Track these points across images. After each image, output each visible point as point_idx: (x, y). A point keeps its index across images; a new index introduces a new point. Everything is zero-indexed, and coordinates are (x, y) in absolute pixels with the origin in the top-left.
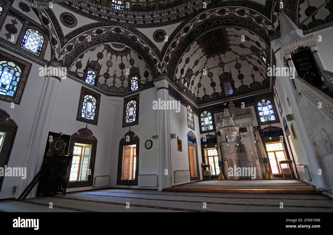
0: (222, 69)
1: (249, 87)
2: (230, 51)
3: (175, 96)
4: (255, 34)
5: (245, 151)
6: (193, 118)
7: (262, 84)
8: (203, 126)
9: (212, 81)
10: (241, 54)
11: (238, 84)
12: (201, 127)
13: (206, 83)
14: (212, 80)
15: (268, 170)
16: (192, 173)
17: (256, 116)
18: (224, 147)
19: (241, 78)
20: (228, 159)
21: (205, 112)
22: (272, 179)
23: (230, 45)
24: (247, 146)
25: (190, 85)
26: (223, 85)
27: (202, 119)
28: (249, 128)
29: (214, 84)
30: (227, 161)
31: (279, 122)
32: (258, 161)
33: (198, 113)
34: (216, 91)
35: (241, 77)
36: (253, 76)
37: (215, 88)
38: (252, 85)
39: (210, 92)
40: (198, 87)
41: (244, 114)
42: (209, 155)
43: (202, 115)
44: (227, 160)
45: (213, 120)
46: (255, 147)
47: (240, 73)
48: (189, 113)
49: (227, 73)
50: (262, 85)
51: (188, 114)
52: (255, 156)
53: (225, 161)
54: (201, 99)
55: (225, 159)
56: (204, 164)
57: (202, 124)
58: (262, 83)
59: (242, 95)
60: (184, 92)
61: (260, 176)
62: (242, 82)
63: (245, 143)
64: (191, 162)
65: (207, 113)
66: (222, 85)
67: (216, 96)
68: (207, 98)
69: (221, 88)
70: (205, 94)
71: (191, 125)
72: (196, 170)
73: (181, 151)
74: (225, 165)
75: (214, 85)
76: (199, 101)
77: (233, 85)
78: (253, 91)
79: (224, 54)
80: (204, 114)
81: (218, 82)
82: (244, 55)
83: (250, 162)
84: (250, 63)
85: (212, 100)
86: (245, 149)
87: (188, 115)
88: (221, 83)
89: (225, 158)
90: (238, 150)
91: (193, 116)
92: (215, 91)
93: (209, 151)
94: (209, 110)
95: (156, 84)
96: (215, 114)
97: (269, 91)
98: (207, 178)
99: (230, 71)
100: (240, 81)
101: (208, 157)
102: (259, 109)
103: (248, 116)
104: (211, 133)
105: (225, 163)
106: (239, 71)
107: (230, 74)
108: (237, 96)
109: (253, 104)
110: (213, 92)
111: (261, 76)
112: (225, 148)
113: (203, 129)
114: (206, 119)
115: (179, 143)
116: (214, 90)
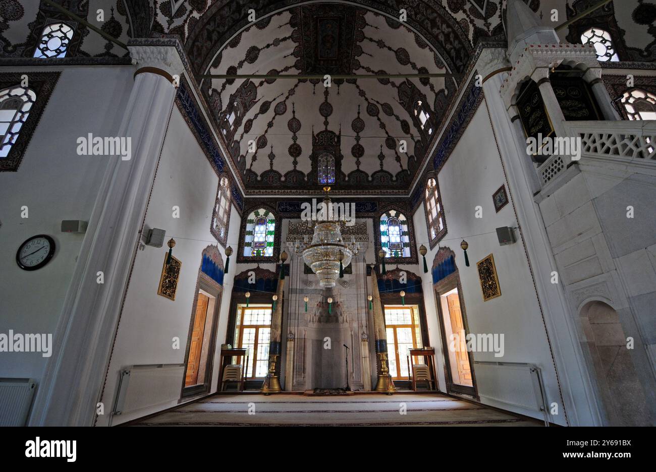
0: (324, 120)
1: (370, 179)
2: (353, 83)
3: (195, 125)
4: (429, 44)
5: (337, 320)
6: (228, 213)
7: (394, 179)
8: (249, 244)
9: (295, 142)
10: (372, 99)
11: (348, 166)
12: (242, 244)
13: (280, 140)
14: (295, 138)
15: (384, 368)
16: (189, 372)
17: (373, 241)
18: (293, 303)
19: (358, 153)
20: (296, 337)
21: (262, 211)
22: (392, 394)
23: (359, 66)
24: (347, 307)
25: (241, 129)
26: (317, 157)
27: (249, 227)
28: (356, 265)
29: (297, 150)
30: (293, 342)
31: (417, 262)
32: (367, 347)
33: (241, 210)
34: (299, 168)
35: (358, 151)
36: (381, 157)
37: (298, 159)
38: (375, 176)
39: (284, 165)
40: (257, 144)
41: (351, 231)
42: (245, 323)
43: (252, 216)
44: (294, 338)
45: (277, 233)
46: (364, 311)
47: (358, 142)
48: (222, 197)
49: (332, 132)
50: (394, 181)
51: (219, 197)
52: (361, 332)
53: (287, 341)
54: (259, 178)
55: (289, 336)
56: (229, 347)
57: (248, 239)
58: (396, 176)
59: (353, 191)
60: (221, 134)
61: (367, 383)
62: (358, 163)
63: (342, 300)
64: (194, 338)
65: (266, 214)
66: (314, 158)
67: (296, 180)
68: (273, 177)
69: (312, 165)
70: (271, 167)
71: (220, 231)
72: (205, 364)
73: (171, 296)
74: (288, 352)
75: (298, 152)
76: (251, 180)
77: (338, 164)
78: (376, 188)
79: (338, 86)
80: (257, 214)
81: (307, 148)
82: (378, 102)
83: (347, 347)
84: (383, 126)
85: (284, 187)
86: (339, 314)
87: (218, 201)
88: (313, 153)
89: (291, 333)
90: (321, 315)
91: (230, 210)
92: (295, 167)
93: (247, 312)
94: (272, 207)
95: (138, 53)
96: (285, 222)
97: (406, 196)
98: (229, 387)
99: (340, 131)
100: (355, 159)
101: (242, 327)
102: (383, 228)
103: (360, 239)
104: (264, 266)
105: (288, 346)
106: (358, 138)
107: (339, 137)
108: (343, 191)
109: (372, 214)
110: (291, 168)
111: (396, 162)
112: (293, 308)
113: (248, 252)
114: (260, 229)
115: (172, 268)
116: (295, 163)
